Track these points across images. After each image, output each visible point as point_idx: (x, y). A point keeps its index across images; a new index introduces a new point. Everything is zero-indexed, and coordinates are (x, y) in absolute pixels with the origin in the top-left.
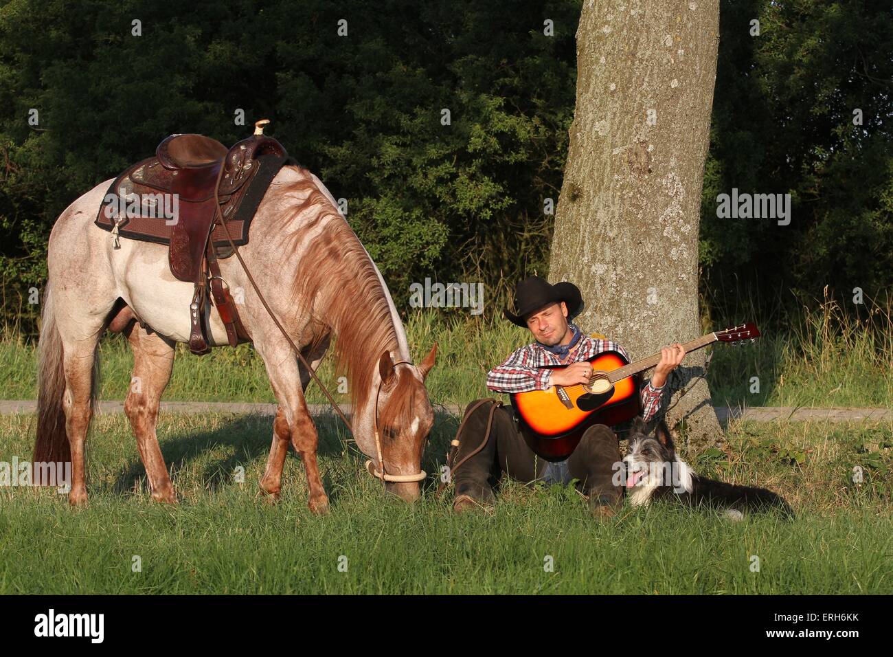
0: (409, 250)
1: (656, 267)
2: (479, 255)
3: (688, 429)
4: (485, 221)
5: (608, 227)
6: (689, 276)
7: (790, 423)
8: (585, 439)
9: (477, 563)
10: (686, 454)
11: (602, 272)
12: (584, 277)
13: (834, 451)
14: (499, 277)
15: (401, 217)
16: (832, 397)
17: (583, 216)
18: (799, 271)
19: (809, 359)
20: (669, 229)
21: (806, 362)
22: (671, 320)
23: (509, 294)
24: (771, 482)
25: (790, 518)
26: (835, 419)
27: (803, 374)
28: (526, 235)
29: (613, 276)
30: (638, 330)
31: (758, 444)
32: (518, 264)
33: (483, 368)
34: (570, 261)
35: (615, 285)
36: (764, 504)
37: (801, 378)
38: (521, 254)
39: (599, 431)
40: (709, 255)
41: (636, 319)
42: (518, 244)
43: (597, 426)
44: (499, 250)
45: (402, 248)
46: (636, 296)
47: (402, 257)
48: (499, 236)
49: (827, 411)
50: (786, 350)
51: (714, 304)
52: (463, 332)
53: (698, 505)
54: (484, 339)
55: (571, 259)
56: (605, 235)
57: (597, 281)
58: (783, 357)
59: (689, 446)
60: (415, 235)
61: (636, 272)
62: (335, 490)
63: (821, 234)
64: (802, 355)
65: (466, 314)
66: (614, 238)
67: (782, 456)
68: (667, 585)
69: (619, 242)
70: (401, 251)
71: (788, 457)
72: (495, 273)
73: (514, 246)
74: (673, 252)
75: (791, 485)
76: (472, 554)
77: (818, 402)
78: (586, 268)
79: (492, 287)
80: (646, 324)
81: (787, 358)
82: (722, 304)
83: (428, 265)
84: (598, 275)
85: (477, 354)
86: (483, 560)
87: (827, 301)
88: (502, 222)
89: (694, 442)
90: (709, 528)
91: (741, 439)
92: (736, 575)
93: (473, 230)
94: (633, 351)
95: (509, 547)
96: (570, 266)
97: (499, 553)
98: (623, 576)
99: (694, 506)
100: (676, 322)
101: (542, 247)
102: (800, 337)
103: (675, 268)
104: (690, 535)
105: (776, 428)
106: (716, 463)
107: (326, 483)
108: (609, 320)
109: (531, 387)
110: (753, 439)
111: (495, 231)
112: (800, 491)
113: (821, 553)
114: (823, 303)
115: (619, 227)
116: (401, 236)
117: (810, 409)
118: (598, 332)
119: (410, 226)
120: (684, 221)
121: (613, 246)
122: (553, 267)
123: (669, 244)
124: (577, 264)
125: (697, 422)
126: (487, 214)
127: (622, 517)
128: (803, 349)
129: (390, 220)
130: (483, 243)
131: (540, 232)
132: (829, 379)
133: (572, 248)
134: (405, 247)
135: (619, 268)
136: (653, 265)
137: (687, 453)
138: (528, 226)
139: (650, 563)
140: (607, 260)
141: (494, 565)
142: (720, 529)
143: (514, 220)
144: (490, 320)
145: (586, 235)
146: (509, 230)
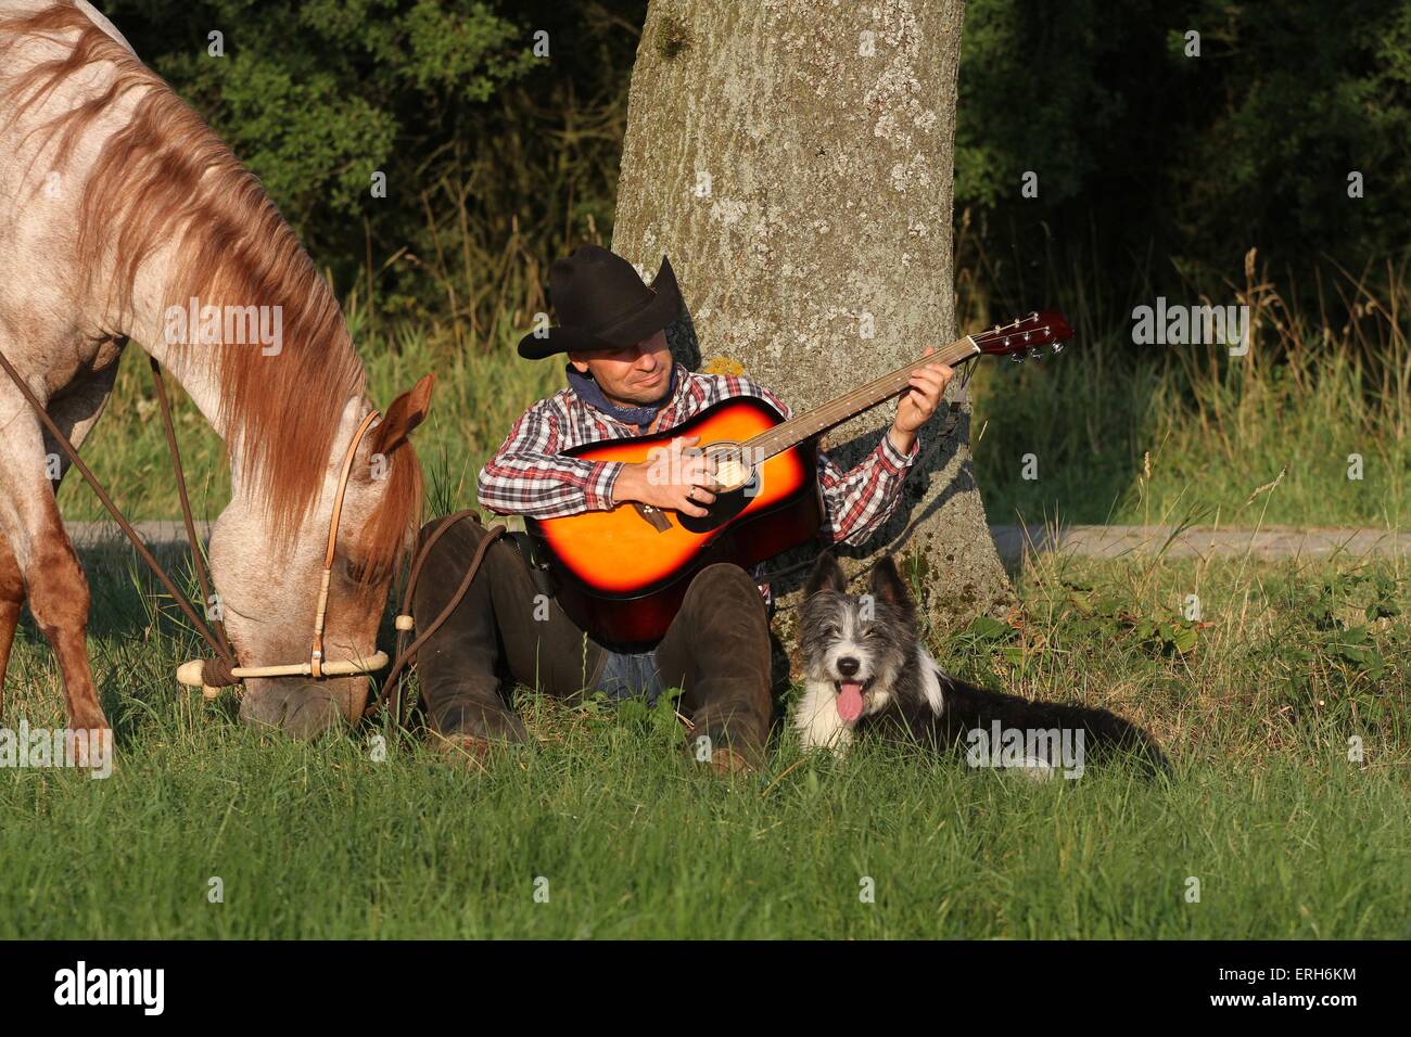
0: (305, 172)
1: (857, 207)
2: (464, 182)
3: (930, 575)
4: (477, 104)
5: (750, 117)
6: (932, 228)
7: (1165, 563)
8: (691, 597)
9: (448, 877)
10: (927, 631)
11: (734, 219)
12: (694, 229)
13: (1264, 623)
14: (509, 231)
15: (286, 97)
16: (1258, 502)
17: (693, 91)
18: (1191, 218)
19: (1212, 416)
20: (886, 121)
21: (1205, 425)
22: (892, 328)
23: (532, 271)
24: (1119, 694)
25: (1162, 776)
26: (1267, 552)
27: (1197, 452)
28: (571, 137)
29: (760, 228)
30: (816, 351)
31: (1089, 608)
32: (553, 204)
33: (471, 439)
34: (662, 195)
35: (766, 249)
36: (1101, 743)
37: (1193, 461)
38: (559, 182)
39: (722, 576)
40: (986, 182)
41: (812, 326)
42: (551, 159)
43: (719, 567)
44: (510, 174)
45: (289, 166)
46: (812, 273)
47: (289, 187)
48: (509, 139)
49: (1250, 534)
50: (1158, 397)
51: (995, 294)
52: (426, 356)
53: (951, 746)
54: (475, 374)
55: (666, 189)
56: (743, 133)
57: (724, 239)
58: (1153, 413)
59: (932, 614)
60: (318, 136)
61: (813, 218)
62: (129, 713)
63: (1240, 133)
64: (1195, 408)
65: (434, 317)
66: (762, 142)
67: (1143, 635)
68: (878, 928)
69: (773, 150)
70: (286, 173)
71: (1158, 639)
72: (501, 224)
73: (543, 163)
74: (897, 172)
75: (1164, 702)
76: (439, 858)
77: (1229, 514)
78: (699, 210)
79: (492, 255)
80: (834, 338)
81: (1161, 416)
82: (1015, 294)
83: (348, 206)
84: (725, 225)
85: (458, 406)
86: (462, 871)
87: (1254, 286)
88: (515, 106)
89: (943, 604)
90: (974, 798)
91: (1052, 597)
92: (1033, 903)
93: (449, 122)
94: (806, 397)
95: (522, 841)
96: (661, 205)
97: (498, 855)
98: (777, 908)
99: (942, 748)
100: (904, 332)
101: (606, 165)
102: (1191, 369)
103: (902, 209)
104: (934, 814)
105: (1132, 572)
106: (994, 652)
107: (107, 700)
108: (752, 327)
109: (575, 506)
110: (1079, 597)
111: (497, 128)
112: (1186, 716)
113: (1228, 854)
114: (1244, 289)
115: (774, 117)
116: (287, 138)
117: (1210, 530)
118: (725, 354)
119: (307, 117)
120: (922, 102)
121: (760, 160)
122: (623, 207)
123: (887, 154)
124: (678, 200)
125: (950, 558)
126: (482, 89)
127: (781, 772)
128: (1198, 394)
129: (262, 102)
130: (472, 156)
131: (603, 131)
132: (1256, 462)
133: (666, 164)
134: (295, 165)
135: (775, 210)
136: (850, 204)
137: (928, 628)
138: (572, 116)
139: (840, 877)
140: (747, 190)
141: (486, 883)
142: (1000, 801)
143: (543, 102)
144: (488, 332)
145: (700, 134)
146: (531, 125)
